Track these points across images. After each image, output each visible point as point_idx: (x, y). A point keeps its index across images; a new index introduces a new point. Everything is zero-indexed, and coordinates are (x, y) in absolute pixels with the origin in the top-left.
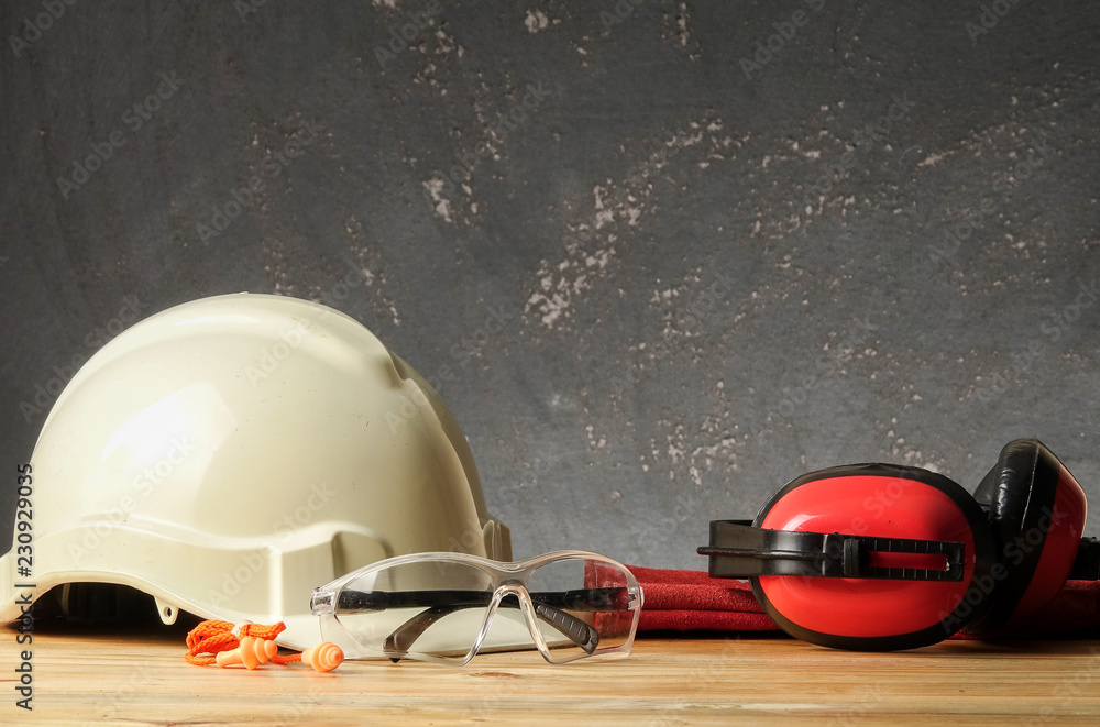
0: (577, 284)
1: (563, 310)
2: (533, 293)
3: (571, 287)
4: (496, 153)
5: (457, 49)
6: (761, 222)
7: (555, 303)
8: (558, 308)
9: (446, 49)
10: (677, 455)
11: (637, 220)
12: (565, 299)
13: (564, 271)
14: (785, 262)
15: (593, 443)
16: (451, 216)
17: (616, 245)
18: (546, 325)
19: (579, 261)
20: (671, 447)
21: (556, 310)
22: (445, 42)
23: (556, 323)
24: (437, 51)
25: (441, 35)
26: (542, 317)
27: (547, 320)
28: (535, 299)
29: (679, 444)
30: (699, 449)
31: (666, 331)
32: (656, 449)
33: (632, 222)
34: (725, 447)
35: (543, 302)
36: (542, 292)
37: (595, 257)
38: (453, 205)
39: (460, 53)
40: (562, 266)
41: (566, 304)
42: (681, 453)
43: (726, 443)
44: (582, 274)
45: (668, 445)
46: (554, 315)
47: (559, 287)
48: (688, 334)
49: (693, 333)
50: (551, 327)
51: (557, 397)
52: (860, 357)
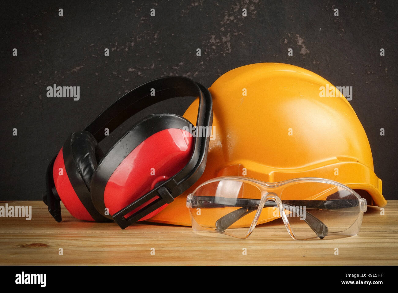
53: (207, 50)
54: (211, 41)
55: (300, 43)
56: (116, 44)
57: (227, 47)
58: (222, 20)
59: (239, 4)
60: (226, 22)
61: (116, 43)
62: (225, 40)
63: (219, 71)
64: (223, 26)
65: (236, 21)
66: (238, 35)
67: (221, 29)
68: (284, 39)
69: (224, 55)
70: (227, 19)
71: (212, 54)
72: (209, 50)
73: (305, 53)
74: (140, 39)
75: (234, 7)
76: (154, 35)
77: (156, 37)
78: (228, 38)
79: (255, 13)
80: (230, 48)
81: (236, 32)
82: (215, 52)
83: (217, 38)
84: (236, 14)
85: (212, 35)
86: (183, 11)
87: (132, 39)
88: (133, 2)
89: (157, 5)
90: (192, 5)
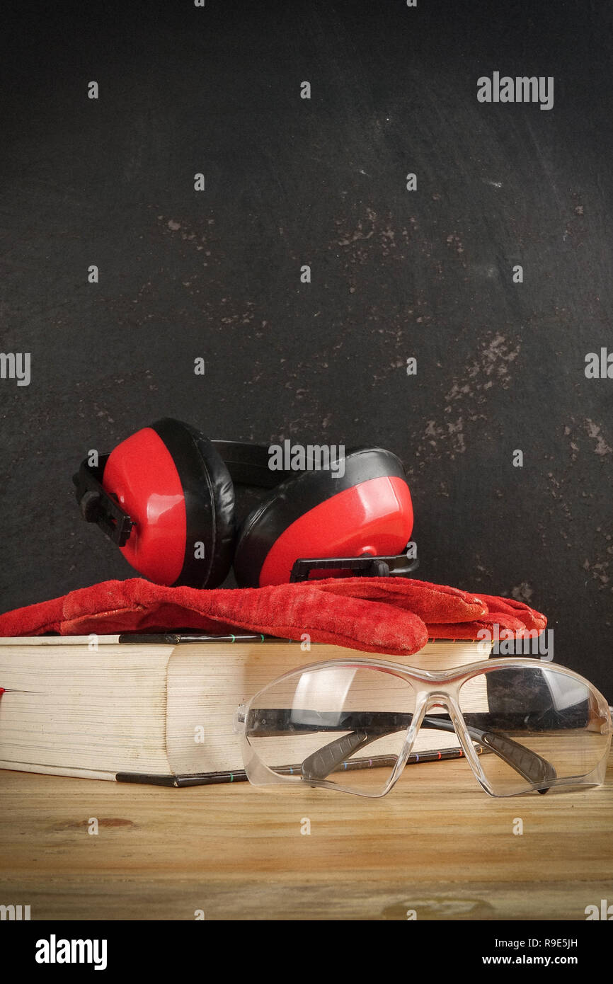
0: (477, 369)
1: (487, 347)
2: (514, 361)
3: (482, 367)
4: (551, 478)
5: (590, 566)
6: (322, 428)
7: (495, 353)
8: (492, 349)
9: (599, 566)
10: (387, 231)
11: (428, 424)
12: (487, 357)
13: (488, 382)
14: (301, 393)
15: (457, 239)
16: (587, 424)
17: (445, 404)
18: (501, 335)
19: (476, 389)
20: (392, 238)
21: (494, 348)
22: (601, 573)
23: (494, 337)
24: (607, 564)
25: (604, 579)
26: (505, 341)
27: (501, 339)
28: (512, 356)
29: (386, 240)
30: (368, 237)
31: (400, 334)
32: (405, 235)
33: (432, 423)
34: (347, 239)
35: (505, 354)
36: (507, 362)
37: (462, 393)
38: (586, 433)
39: (587, 564)
40: (490, 384)
41: (485, 352)
42: (384, 233)
43: (346, 242)
44: (473, 379)
45: (394, 239)
46: (495, 343)
47: (492, 367)
48: (381, 331)
49: (377, 332)
50: (498, 333)
51: (490, 275)
52: (235, 317)
53: (420, 448)
54: (426, 431)
55: (594, 435)
56: (252, 438)
57: (458, 441)
58: (447, 394)
59: (478, 364)
60: (455, 396)
61: (252, 435)
62: (454, 429)
63: (443, 487)
64: (451, 403)
65: (474, 395)
66: (478, 419)
67: (446, 409)
68: (565, 426)
69: (453, 456)
70: (457, 391)
71: (429, 456)
72: (425, 449)
73: (604, 452)
74: (296, 429)
75: (469, 370)
76: (322, 422)
77: (324, 424)
78: (458, 426)
79: (507, 379)
80: (463, 444)
81: (474, 415)
82: (435, 452)
83: (439, 426)
84: (473, 382)
85: (429, 420)
86: (375, 377)
87: (282, 428)
88: (282, 361)
89: (326, 366)
90: (391, 367)
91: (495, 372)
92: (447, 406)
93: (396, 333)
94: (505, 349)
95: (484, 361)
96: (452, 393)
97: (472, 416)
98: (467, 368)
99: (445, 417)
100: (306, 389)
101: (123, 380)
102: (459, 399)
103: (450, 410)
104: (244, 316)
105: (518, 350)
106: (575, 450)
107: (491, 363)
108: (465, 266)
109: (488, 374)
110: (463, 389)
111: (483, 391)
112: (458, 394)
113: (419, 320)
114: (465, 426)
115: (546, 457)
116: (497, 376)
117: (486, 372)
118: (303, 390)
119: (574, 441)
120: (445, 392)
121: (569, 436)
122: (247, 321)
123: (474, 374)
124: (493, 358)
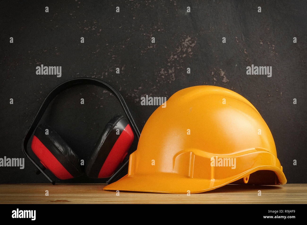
0: (180, 49)
1: (184, 41)
2: (194, 47)
3: (182, 49)
8: (186, 42)
11: (161, 70)
12: (184, 45)
16: (220, 71)
18: (190, 37)
19: (179, 57)
23: (187, 38)
26: (191, 39)
27: (189, 38)
28: (193, 45)
33: (163, 69)
35: (191, 44)
36: (191, 47)
38: (219, 74)
40: (185, 55)
41: (183, 43)
44: (178, 53)
46: (187, 40)
47: (186, 49)
48: (145, 34)
49: (143, 34)
50: (188, 36)
51: (186, 14)
52: (89, 27)
53: (158, 79)
54: (161, 72)
56: (95, 74)
57: (172, 76)
59: (180, 47)
62: (171, 72)
65: (179, 59)
66: (180, 68)
68: (211, 72)
71: (161, 81)
72: (160, 79)
73: (226, 81)
74: (112, 70)
77: (123, 69)
79: (191, 54)
80: (174, 77)
82: (163, 80)
83: (165, 71)
86: (142, 51)
87: (106, 70)
88: (107, 44)
89: (124, 47)
90: (148, 48)
91: (187, 50)
92: (169, 63)
93: (150, 35)
94: (191, 42)
95: (183, 47)
96: (170, 58)
97: (178, 67)
98: (176, 49)
99: (168, 67)
100: (116, 56)
101: (46, 51)
102: (173, 60)
103: (170, 65)
104: (93, 27)
105: (196, 43)
106: (215, 81)
107: (185, 47)
108: (177, 10)
109: (184, 51)
110: (174, 57)
111: (182, 58)
112: (173, 59)
113: (159, 30)
114: (175, 71)
115: (204, 83)
116: (187, 52)
117: (183, 50)
118: (115, 56)
119: (215, 77)
120: (168, 58)
121: (213, 75)
122: (94, 29)
123: (179, 51)
124: (186, 45)
